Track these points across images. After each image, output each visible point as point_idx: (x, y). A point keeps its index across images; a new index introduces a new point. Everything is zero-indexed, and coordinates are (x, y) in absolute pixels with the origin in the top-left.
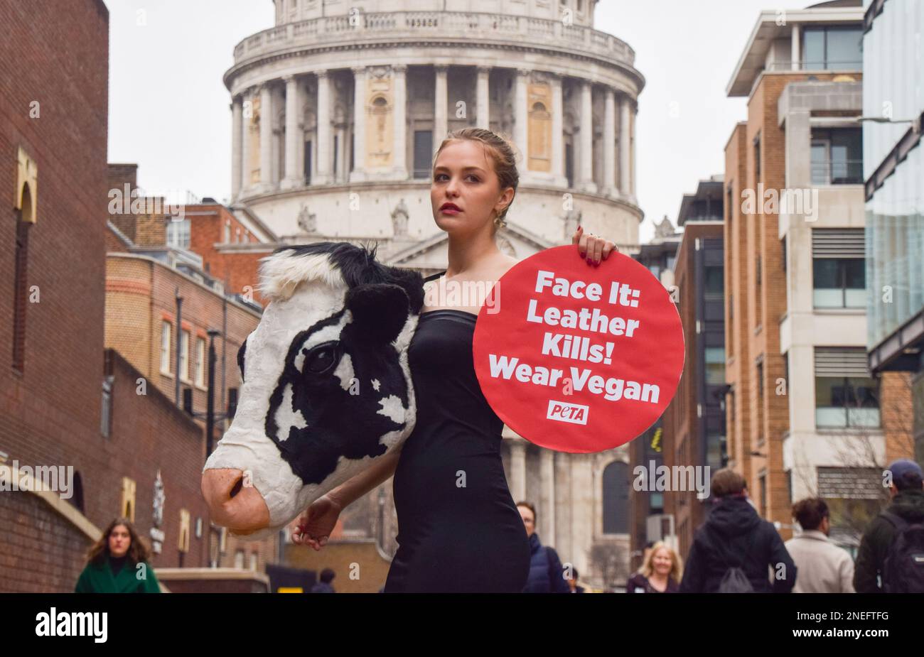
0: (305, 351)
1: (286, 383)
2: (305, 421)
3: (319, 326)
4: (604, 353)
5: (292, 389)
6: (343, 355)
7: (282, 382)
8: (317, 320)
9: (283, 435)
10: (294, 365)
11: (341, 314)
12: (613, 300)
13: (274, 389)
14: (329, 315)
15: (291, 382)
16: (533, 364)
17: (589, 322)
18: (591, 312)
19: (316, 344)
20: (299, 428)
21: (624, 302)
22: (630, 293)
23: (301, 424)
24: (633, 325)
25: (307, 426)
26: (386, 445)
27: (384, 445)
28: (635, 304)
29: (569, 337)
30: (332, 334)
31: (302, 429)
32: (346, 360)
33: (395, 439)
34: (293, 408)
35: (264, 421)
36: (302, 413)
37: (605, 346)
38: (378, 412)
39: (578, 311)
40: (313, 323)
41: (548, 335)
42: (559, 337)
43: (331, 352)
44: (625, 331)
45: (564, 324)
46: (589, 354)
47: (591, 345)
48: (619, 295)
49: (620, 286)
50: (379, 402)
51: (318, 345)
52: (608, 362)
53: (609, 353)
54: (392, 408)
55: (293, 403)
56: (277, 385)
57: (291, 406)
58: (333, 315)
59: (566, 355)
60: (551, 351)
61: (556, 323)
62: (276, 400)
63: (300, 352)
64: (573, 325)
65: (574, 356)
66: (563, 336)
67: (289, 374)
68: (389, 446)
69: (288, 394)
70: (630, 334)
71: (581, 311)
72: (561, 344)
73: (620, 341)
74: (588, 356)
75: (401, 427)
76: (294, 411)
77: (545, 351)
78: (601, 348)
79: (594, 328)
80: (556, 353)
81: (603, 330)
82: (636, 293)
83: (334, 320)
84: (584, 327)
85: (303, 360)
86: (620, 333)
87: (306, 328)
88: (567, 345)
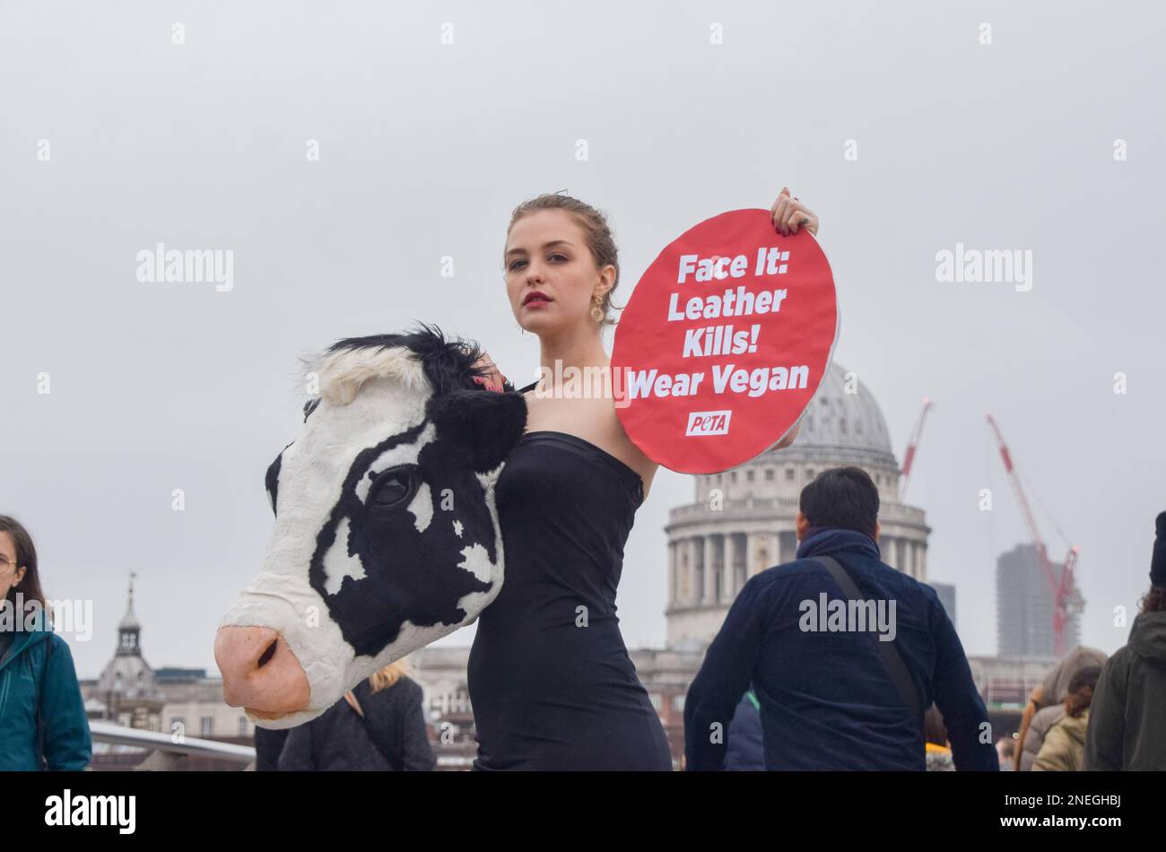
0: (372, 475)
1: (342, 518)
2: (363, 570)
3: (391, 443)
4: (749, 340)
5: (350, 525)
6: (421, 484)
7: (336, 515)
8: (390, 435)
9: (334, 587)
10: (354, 492)
11: (420, 429)
12: (759, 272)
13: (324, 523)
14: (405, 429)
15: (348, 517)
16: (672, 372)
17: (734, 305)
18: (735, 292)
19: (387, 467)
20: (355, 579)
21: (772, 270)
22: (778, 258)
23: (359, 574)
24: (781, 295)
25: (365, 576)
26: (466, 610)
27: (462, 610)
28: (783, 269)
29: (710, 329)
30: (407, 455)
31: (359, 580)
32: (424, 492)
33: (477, 604)
34: (349, 551)
35: (308, 566)
36: (361, 558)
37: (749, 331)
38: (459, 565)
39: (721, 294)
40: (383, 438)
41: (690, 332)
42: (700, 332)
43: (406, 479)
44: (771, 306)
45: (707, 315)
46: (733, 345)
47: (734, 332)
48: (767, 262)
49: (768, 252)
50: (461, 552)
51: (390, 469)
52: (753, 349)
53: (754, 340)
54: (476, 560)
55: (349, 544)
56: (329, 519)
57: (347, 548)
58: (410, 429)
59: (708, 353)
60: (692, 352)
61: (698, 316)
62: (326, 538)
63: (366, 475)
64: (716, 314)
65: (716, 352)
66: (704, 329)
67: (347, 505)
68: (468, 612)
69: (343, 531)
70: (776, 308)
71: (724, 294)
72: (702, 341)
73: (767, 320)
74: (731, 349)
75: (486, 587)
76: (351, 554)
77: (686, 354)
78: (745, 334)
79: (739, 312)
80: (698, 353)
81: (749, 312)
82: (786, 256)
83: (410, 436)
84: (728, 312)
85: (369, 486)
86: (766, 309)
87: (373, 444)
88: (709, 338)
